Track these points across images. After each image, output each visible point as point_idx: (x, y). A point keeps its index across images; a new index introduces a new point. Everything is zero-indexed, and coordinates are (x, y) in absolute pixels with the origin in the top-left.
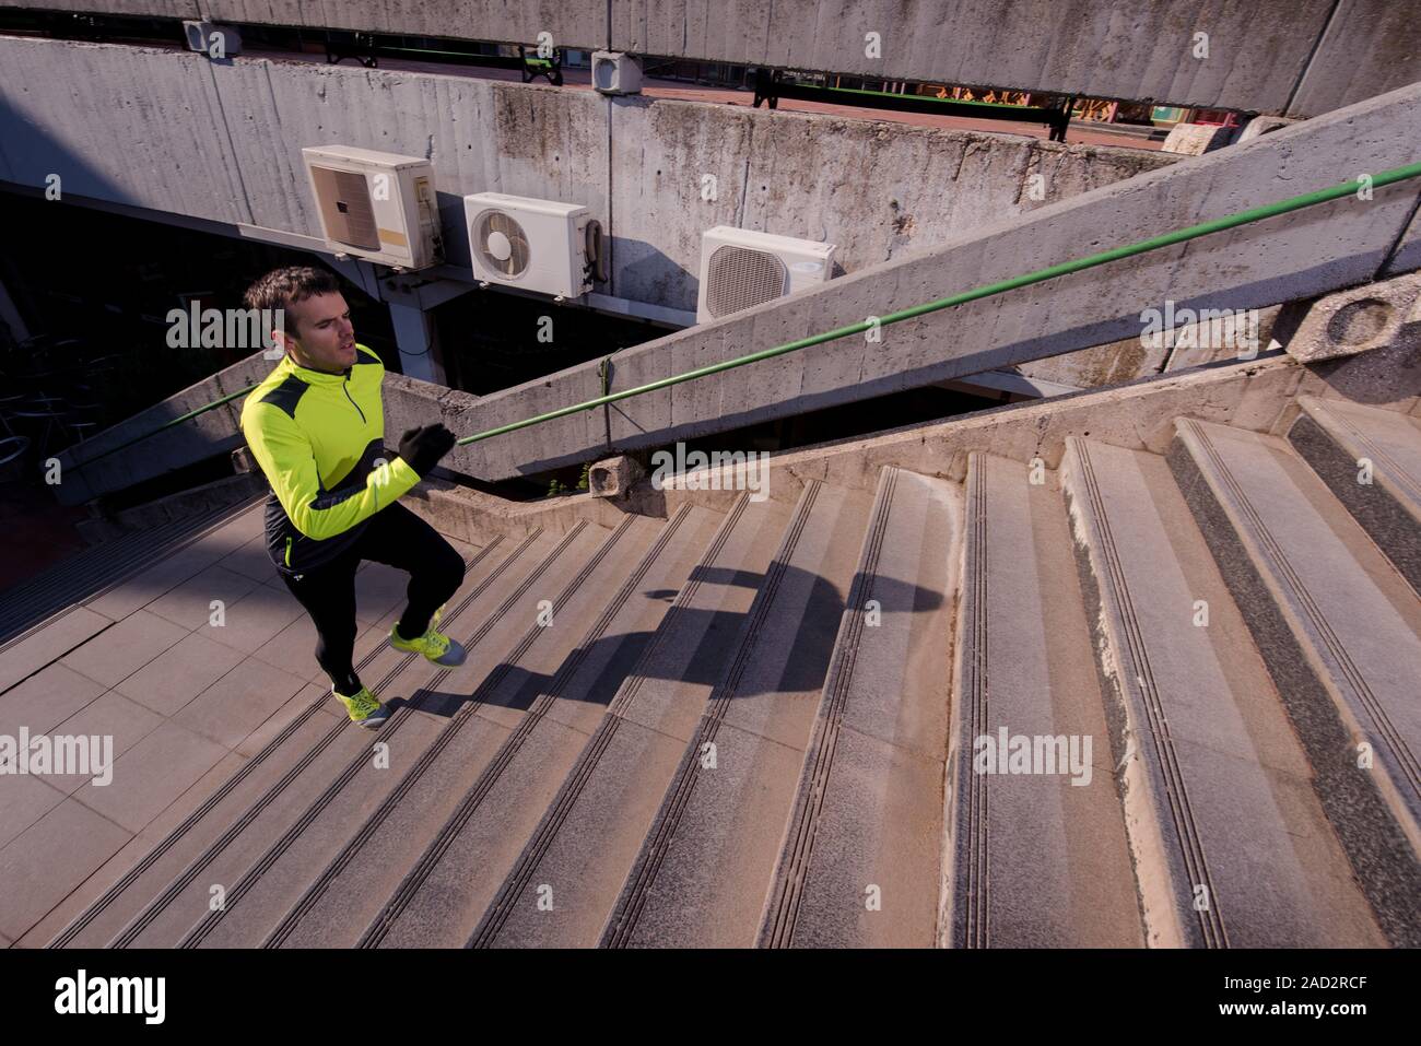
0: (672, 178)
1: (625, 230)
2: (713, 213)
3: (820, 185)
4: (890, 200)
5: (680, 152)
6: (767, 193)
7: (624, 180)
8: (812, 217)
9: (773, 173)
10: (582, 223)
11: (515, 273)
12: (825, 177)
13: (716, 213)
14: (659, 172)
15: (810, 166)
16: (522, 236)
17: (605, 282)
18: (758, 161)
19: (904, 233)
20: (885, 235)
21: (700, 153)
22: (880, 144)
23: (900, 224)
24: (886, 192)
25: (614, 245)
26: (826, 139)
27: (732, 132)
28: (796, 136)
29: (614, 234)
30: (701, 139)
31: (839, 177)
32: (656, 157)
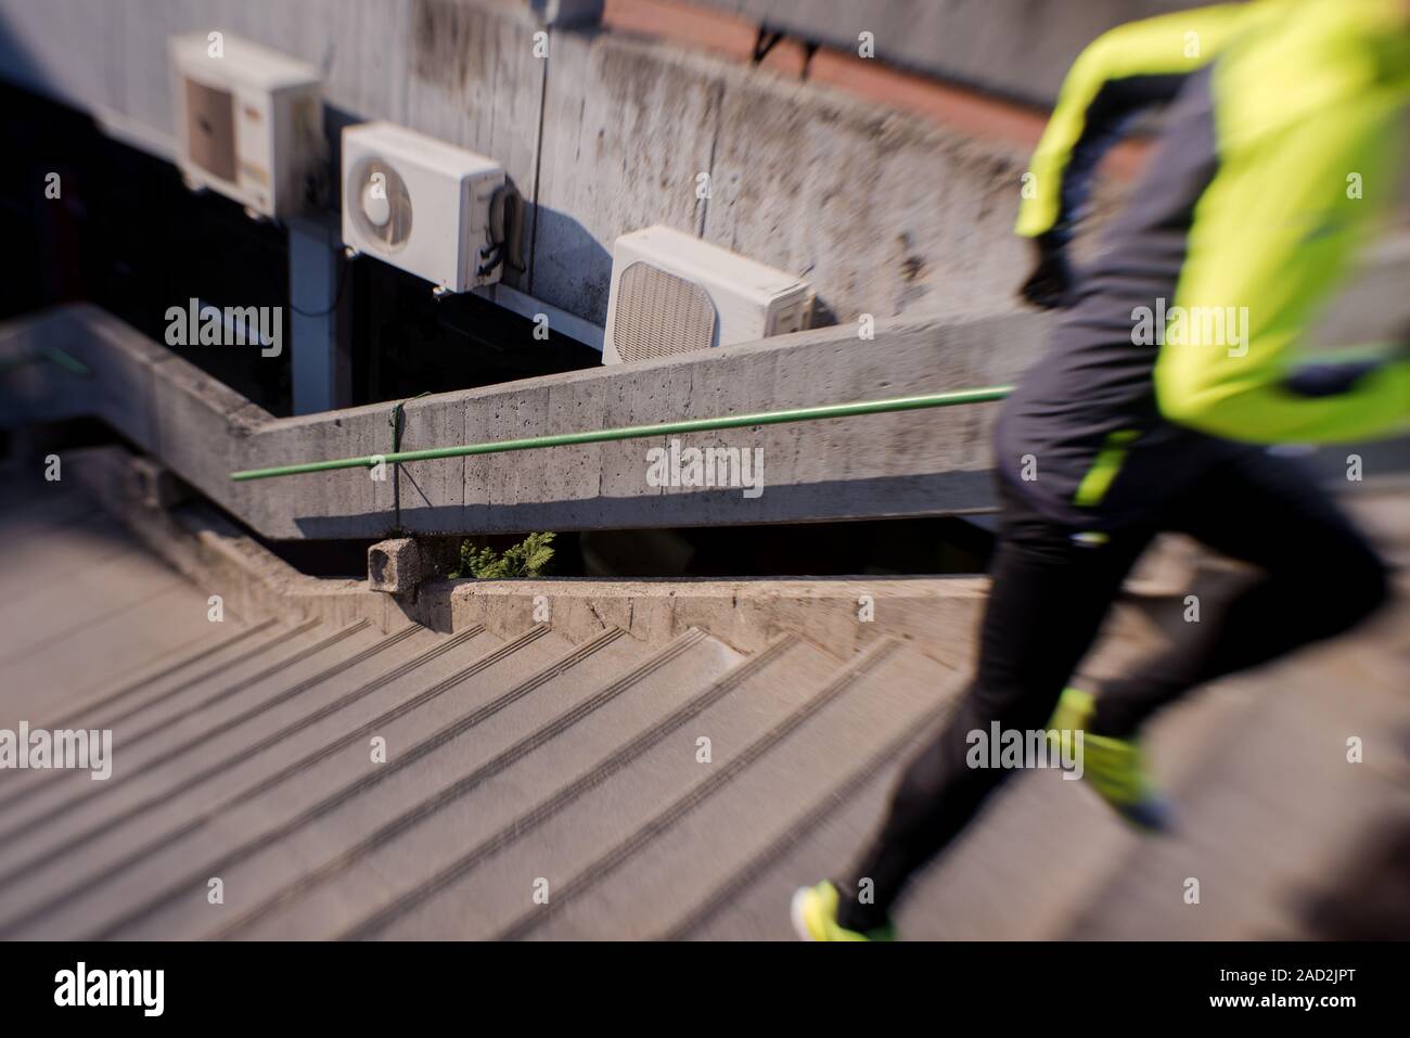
0: (617, 141)
1: (554, 200)
2: (666, 202)
3: (807, 191)
4: (899, 229)
5: (630, 111)
6: (737, 186)
7: (557, 135)
8: (797, 230)
9: (746, 160)
10: (486, 189)
11: (395, 242)
12: (815, 179)
13: (672, 200)
14: (602, 134)
15: (794, 160)
16: (406, 195)
17: (523, 271)
18: (727, 140)
19: (916, 283)
20: (888, 281)
21: (655, 116)
22: (885, 150)
23: (914, 266)
24: (895, 219)
25: (538, 222)
26: (815, 128)
27: (697, 97)
28: (777, 117)
29: (539, 203)
30: (657, 96)
31: (831, 181)
32: (600, 110)
